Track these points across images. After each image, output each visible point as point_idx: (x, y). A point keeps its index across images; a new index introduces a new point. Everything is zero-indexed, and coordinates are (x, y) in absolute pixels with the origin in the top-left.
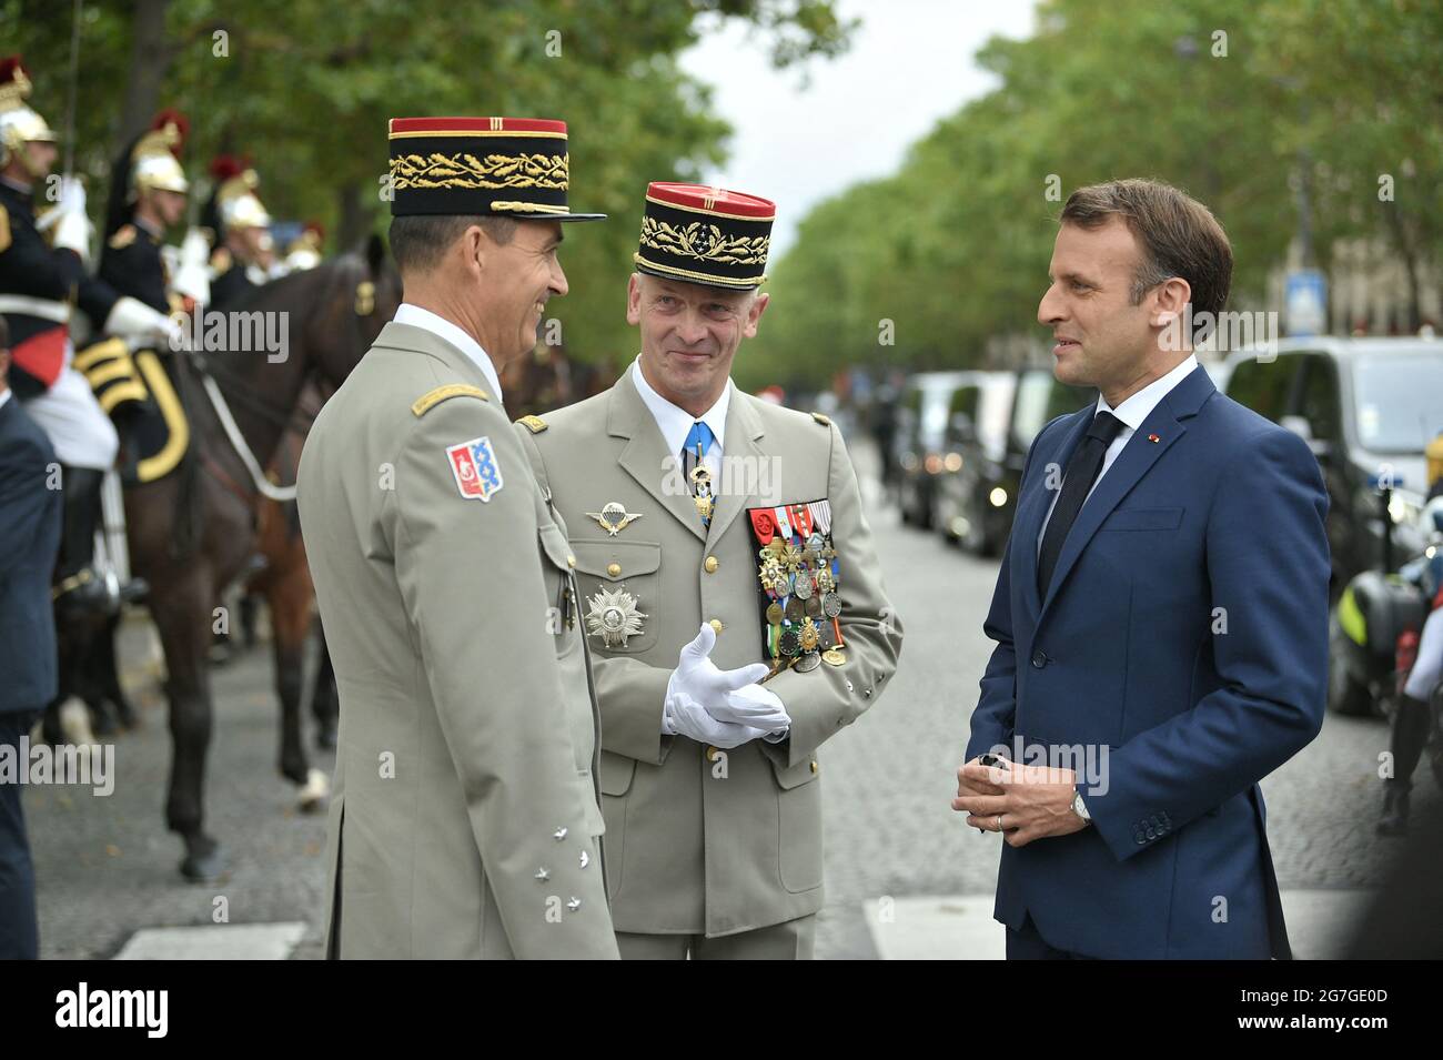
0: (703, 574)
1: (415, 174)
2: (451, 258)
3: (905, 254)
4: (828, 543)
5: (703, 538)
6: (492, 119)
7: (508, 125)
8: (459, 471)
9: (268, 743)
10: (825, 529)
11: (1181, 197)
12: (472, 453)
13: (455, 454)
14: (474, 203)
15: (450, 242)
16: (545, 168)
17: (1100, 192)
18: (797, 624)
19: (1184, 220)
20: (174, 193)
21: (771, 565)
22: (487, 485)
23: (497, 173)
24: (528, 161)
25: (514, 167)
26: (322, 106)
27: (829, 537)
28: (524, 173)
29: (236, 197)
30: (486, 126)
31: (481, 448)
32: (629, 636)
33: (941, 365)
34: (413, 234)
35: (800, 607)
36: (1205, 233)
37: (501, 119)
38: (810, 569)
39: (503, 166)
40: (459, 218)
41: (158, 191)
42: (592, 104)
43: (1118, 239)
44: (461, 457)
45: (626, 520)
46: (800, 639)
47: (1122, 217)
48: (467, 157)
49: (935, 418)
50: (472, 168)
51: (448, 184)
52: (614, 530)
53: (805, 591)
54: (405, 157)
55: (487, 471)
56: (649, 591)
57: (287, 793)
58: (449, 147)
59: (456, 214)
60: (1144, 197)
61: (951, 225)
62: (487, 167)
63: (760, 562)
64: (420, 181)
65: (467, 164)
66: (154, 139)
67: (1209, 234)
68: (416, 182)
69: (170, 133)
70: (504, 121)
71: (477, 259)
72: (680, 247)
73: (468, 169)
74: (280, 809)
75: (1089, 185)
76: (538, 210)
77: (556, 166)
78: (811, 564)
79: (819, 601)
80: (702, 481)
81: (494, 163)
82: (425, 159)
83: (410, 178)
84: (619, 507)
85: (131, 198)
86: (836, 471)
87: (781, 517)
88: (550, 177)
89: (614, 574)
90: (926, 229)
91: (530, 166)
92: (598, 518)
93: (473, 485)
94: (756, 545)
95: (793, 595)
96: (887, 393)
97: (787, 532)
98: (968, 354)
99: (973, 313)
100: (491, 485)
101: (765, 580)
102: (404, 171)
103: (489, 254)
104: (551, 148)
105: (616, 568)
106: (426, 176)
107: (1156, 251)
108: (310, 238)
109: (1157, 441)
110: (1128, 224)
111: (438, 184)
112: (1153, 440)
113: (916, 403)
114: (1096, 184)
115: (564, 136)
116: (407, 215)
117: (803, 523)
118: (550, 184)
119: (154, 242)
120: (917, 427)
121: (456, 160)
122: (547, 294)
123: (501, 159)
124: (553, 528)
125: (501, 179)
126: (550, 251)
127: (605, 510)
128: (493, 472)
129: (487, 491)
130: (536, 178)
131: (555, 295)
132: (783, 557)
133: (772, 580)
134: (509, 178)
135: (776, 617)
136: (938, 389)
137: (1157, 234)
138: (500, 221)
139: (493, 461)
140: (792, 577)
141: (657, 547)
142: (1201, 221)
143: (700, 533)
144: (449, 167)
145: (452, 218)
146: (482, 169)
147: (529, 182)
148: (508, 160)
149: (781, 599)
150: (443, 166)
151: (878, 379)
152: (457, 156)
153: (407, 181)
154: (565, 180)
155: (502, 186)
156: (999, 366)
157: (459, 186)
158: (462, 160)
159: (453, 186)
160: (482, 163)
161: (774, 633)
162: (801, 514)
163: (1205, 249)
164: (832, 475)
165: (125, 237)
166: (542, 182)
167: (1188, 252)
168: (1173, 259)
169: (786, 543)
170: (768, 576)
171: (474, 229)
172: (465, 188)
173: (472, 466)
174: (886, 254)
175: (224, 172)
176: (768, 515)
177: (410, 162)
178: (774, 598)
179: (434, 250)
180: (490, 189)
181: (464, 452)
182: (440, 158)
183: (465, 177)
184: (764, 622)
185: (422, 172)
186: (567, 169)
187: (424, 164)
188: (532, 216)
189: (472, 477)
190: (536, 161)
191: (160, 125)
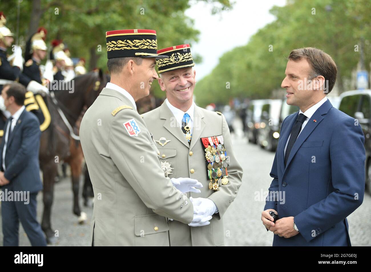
0: (189, 156)
1: (114, 46)
2: (125, 69)
3: (249, 67)
4: (223, 147)
5: (189, 147)
6: (134, 30)
7: (139, 31)
8: (128, 129)
9: (70, 205)
10: (222, 143)
11: (323, 53)
12: (130, 124)
13: (126, 125)
14: (130, 54)
15: (124, 65)
16: (150, 43)
17: (300, 51)
18: (216, 170)
19: (323, 59)
20: (43, 51)
21: (208, 154)
22: (136, 132)
23: (137, 45)
24: (145, 41)
25: (141, 43)
26: (84, 26)
27: (223, 145)
28: (144, 45)
29: (58, 51)
30: (133, 32)
31: (132, 122)
32: (168, 175)
33: (260, 97)
34: (114, 63)
35: (217, 165)
36: (329, 62)
37: (137, 30)
38: (219, 154)
39: (138, 43)
40: (126, 58)
41: (38, 50)
42: (161, 25)
43: (304, 64)
44: (128, 125)
45: (166, 142)
46: (217, 174)
47: (305, 58)
48: (128, 41)
49: (258, 113)
50: (129, 44)
51: (123, 49)
52: (163, 145)
53: (218, 160)
54: (110, 42)
55: (135, 128)
56: (173, 161)
57: (75, 218)
58: (122, 38)
59: (126, 57)
60: (312, 52)
61: (262, 58)
62: (133, 43)
63: (205, 152)
64: (115, 48)
65: (128, 43)
66: (37, 36)
67: (330, 63)
68: (114, 49)
69: (42, 34)
70: (138, 30)
71: (132, 69)
72: (171, 62)
73: (128, 44)
74: (73, 223)
75: (297, 49)
76: (148, 55)
77: (153, 43)
78: (219, 153)
79: (222, 163)
80: (188, 130)
81: (135, 42)
82: (116, 42)
83: (112, 48)
84: (164, 139)
85: (31, 52)
86: (224, 127)
87: (210, 140)
88: (152, 46)
89: (164, 157)
90: (255, 60)
91: (146, 43)
92: (158, 142)
93: (132, 132)
94: (204, 148)
95: (215, 162)
96: (244, 106)
97: (212, 144)
98: (267, 94)
99: (268, 83)
100: (137, 132)
101: (207, 157)
102: (110, 46)
103: (135, 68)
104: (152, 37)
105: (164, 155)
106: (117, 47)
107: (315, 67)
108: (81, 63)
109: (316, 121)
110: (307, 60)
111: (120, 49)
112: (315, 121)
113: (252, 108)
114: (298, 49)
115: (155, 34)
116: (112, 58)
117: (216, 142)
118: (152, 48)
119: (37, 64)
120: (252, 116)
121: (125, 42)
122: (152, 79)
123: (137, 41)
124: (153, 144)
125: (138, 47)
126: (153, 67)
127: (161, 139)
128: (137, 128)
129: (137, 133)
130: (148, 46)
131: (155, 79)
132: (211, 151)
133: (209, 157)
134: (140, 46)
135: (210, 168)
136: (258, 105)
137: (316, 63)
138: (138, 58)
139: (137, 125)
140: (214, 157)
141: (176, 149)
142: (328, 59)
143: (187, 145)
144: (123, 44)
145: (125, 58)
146: (132, 44)
147: (146, 47)
148: (140, 41)
149: (211, 163)
150: (121, 44)
151: (242, 101)
152: (125, 41)
153: (111, 48)
154: (156, 47)
155: (138, 48)
156: (276, 98)
157: (126, 49)
158: (126, 42)
159: (124, 49)
160: (132, 42)
161: (210, 173)
162: (215, 139)
163: (328, 67)
164: (223, 129)
165: (30, 63)
166: (149, 47)
167: (324, 68)
168: (319, 70)
169: (212, 147)
170: (207, 156)
171: (131, 61)
172: (127, 49)
173: (131, 127)
174: (244, 67)
175: (55, 44)
176: (206, 139)
177: (112, 43)
178: (210, 163)
179: (120, 67)
180: (135, 49)
181: (128, 124)
182: (120, 41)
183: (127, 46)
184: (207, 169)
185: (116, 46)
186: (156, 43)
187: (116, 43)
188: (147, 57)
189: (132, 130)
190: (147, 41)
191: (39, 31)
